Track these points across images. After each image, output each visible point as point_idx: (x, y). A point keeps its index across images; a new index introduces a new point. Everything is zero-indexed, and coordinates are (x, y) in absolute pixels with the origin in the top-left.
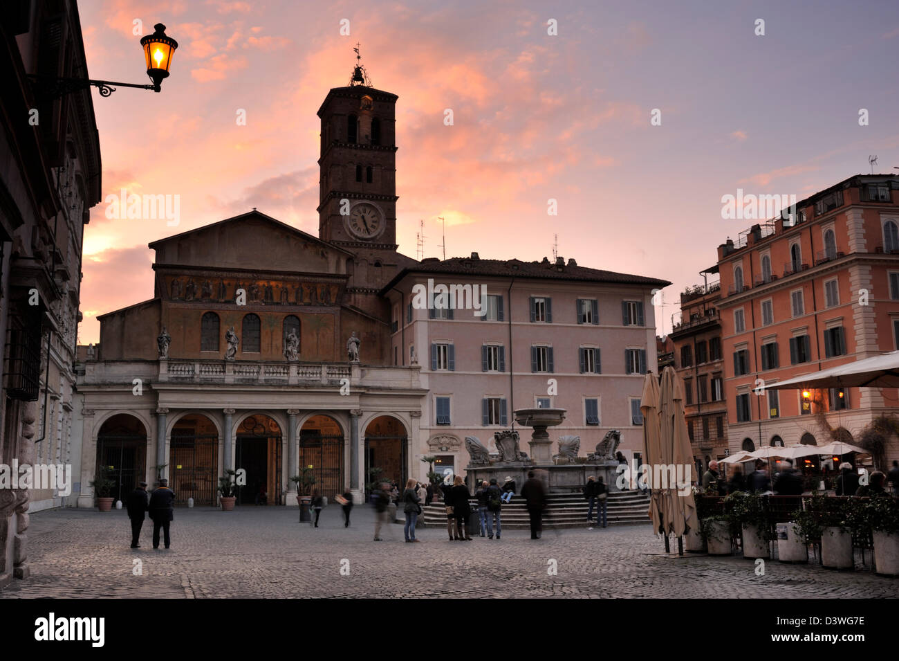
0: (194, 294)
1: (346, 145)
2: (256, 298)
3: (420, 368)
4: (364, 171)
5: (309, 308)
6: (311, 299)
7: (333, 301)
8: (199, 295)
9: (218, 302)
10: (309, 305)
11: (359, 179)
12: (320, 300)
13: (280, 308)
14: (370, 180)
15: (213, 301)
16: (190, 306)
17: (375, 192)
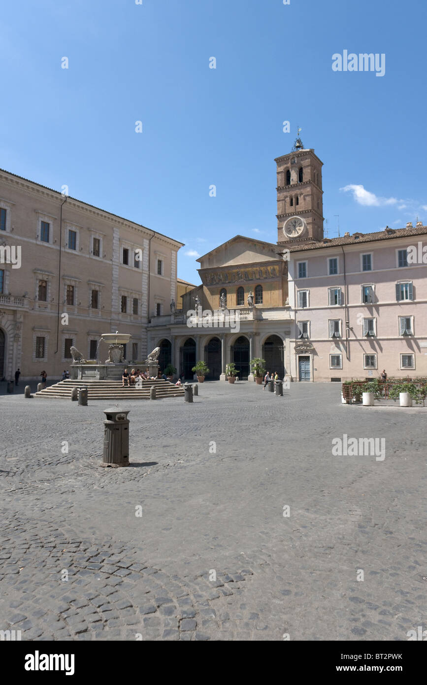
0: (215, 281)
1: (283, 188)
2: (242, 278)
3: (290, 307)
4: (294, 200)
5: (267, 280)
6: (266, 275)
7: (278, 275)
8: (217, 281)
9: (225, 283)
10: (266, 278)
11: (292, 205)
12: (271, 275)
13: (252, 281)
14: (297, 204)
15: (223, 283)
16: (214, 286)
17: (301, 210)
